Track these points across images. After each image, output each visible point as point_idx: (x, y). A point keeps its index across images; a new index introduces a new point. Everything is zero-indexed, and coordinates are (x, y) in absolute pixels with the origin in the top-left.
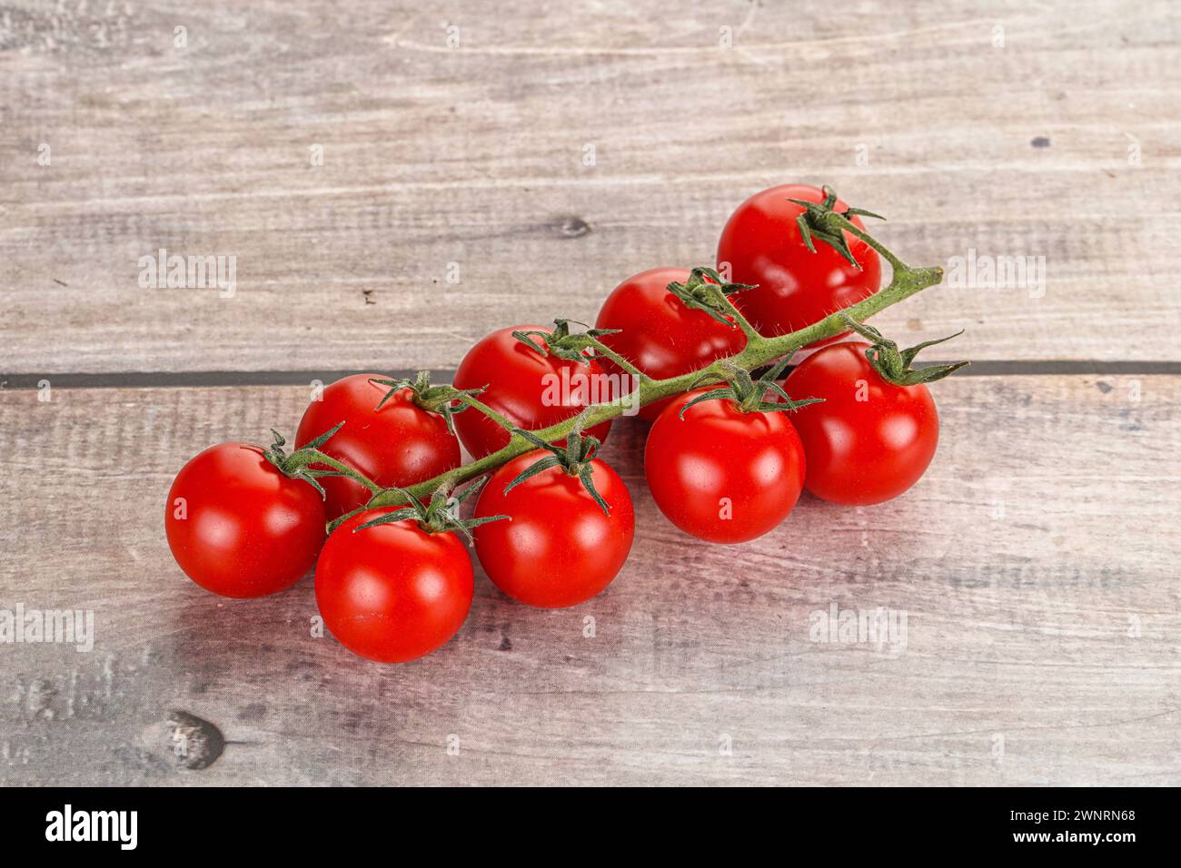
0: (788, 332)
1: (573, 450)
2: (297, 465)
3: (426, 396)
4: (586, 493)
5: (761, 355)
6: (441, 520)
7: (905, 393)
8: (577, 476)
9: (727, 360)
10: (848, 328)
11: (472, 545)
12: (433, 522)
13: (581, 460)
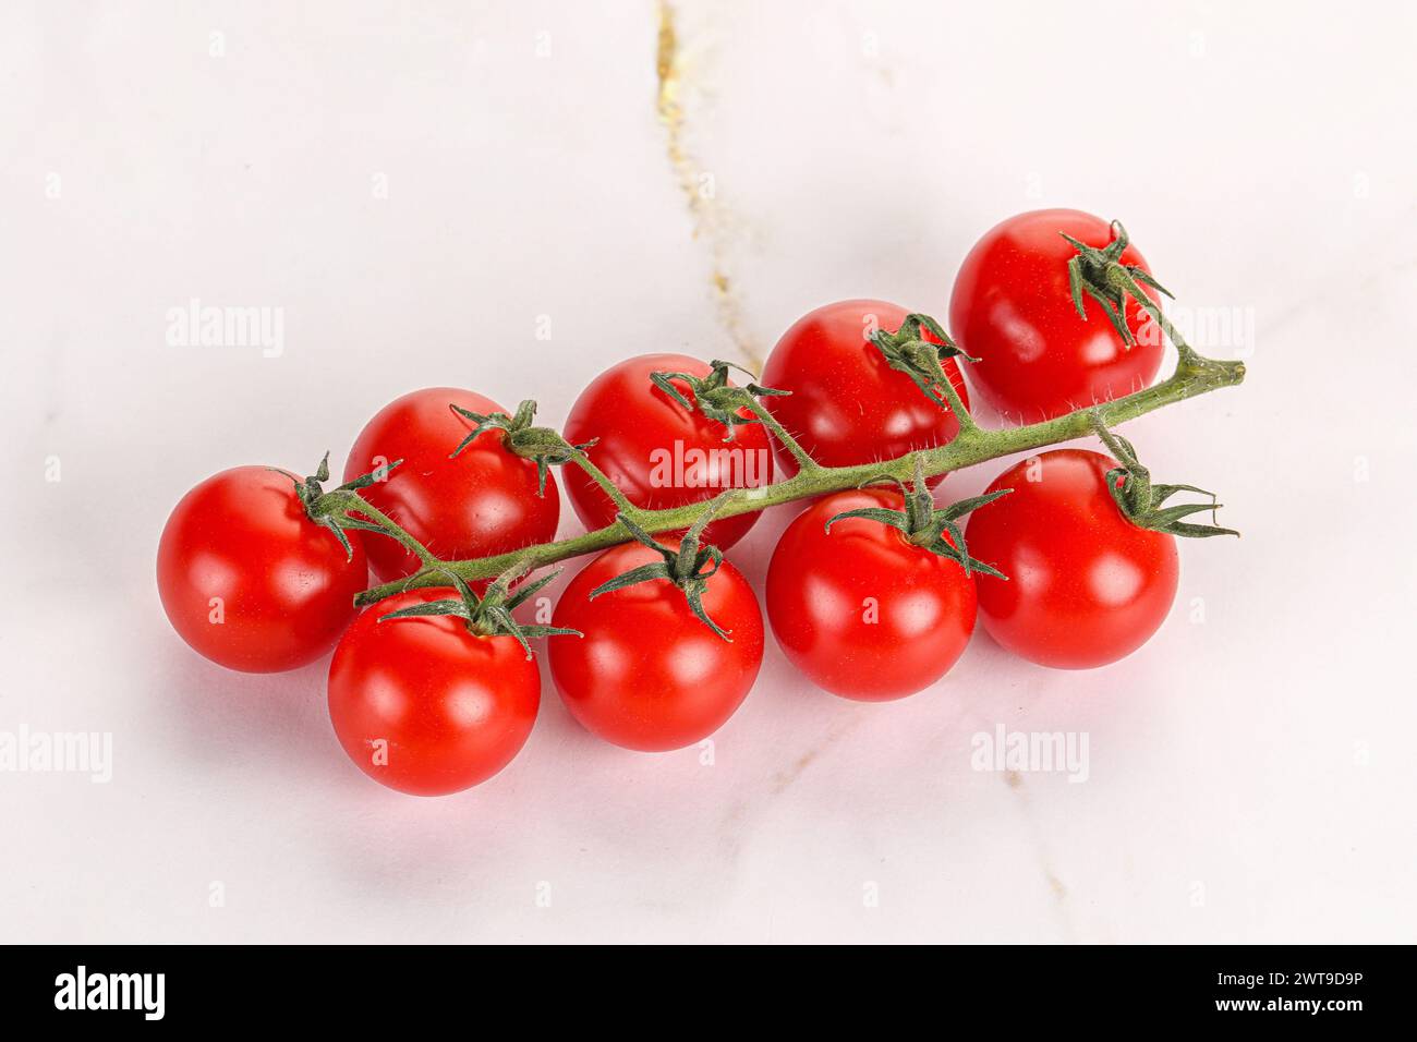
1: (685, 561)
2: (330, 509)
3: (521, 440)
5: (972, 452)
6: (494, 622)
11: (529, 658)
12: (482, 624)
13: (694, 574)
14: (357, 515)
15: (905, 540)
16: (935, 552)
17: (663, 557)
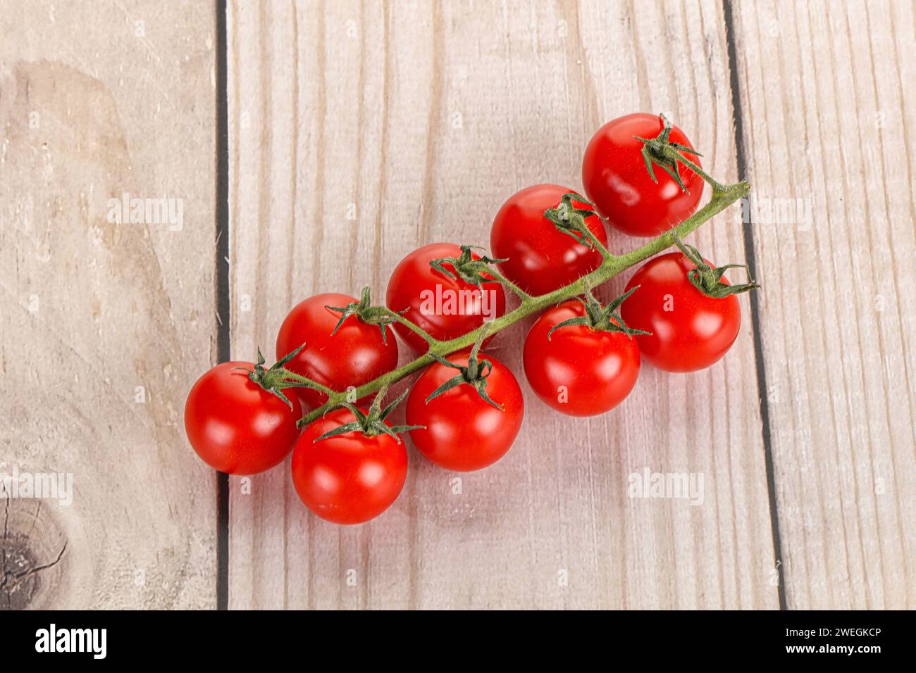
1: (472, 371)
3: (367, 315)
5: (612, 271)
6: (377, 429)
9: (586, 277)
11: (399, 443)
12: (370, 431)
13: (478, 377)
14: (288, 380)
15: (592, 330)
16: (609, 331)
17: (459, 371)
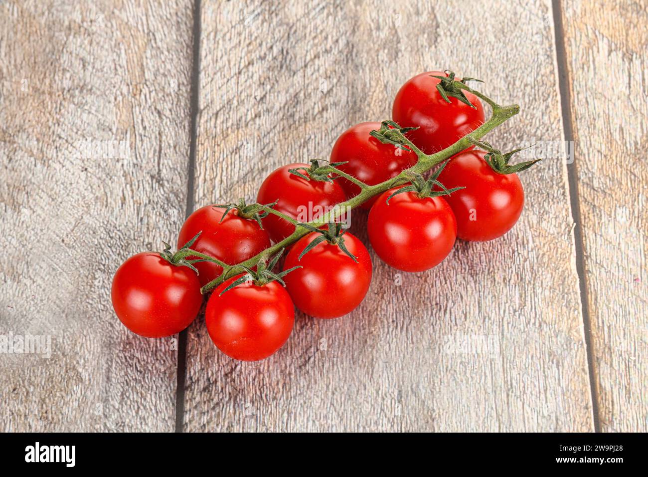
0: (440, 150)
1: (332, 231)
2: (180, 258)
3: (245, 211)
4: (343, 253)
5: (426, 165)
6: (265, 277)
7: (506, 179)
8: (336, 244)
9: (409, 170)
10: (472, 144)
11: (285, 286)
12: (261, 280)
13: (337, 235)
17: (322, 234)
